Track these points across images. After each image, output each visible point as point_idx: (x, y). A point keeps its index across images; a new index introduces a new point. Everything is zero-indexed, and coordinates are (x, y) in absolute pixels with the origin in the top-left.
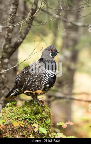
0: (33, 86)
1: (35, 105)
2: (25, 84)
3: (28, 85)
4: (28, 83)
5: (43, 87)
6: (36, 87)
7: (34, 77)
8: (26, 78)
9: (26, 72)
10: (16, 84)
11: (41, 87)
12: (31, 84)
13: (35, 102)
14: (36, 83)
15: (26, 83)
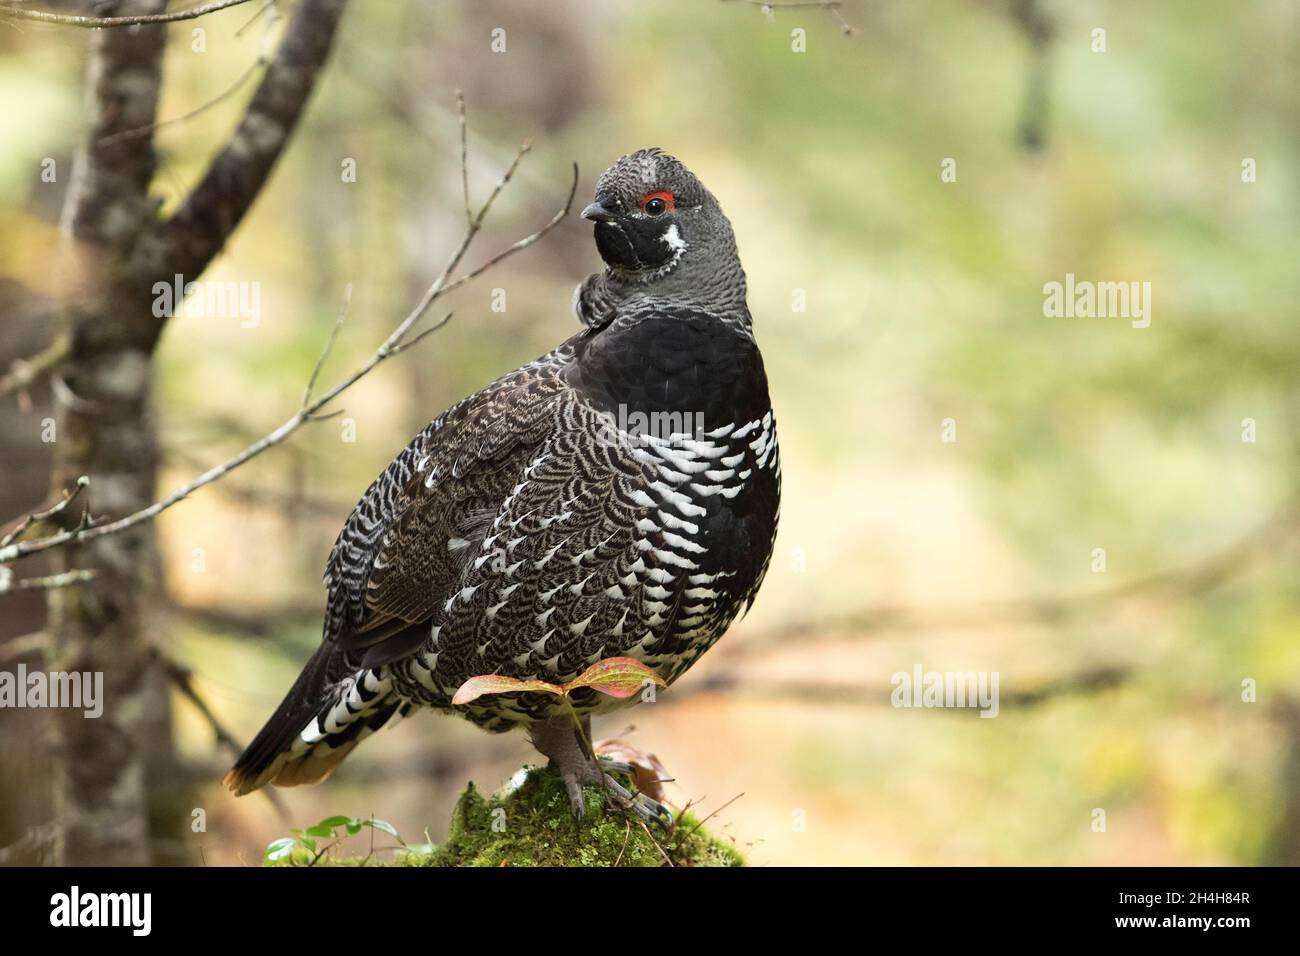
0: (543, 617)
1: (580, 825)
2: (449, 604)
3: (492, 611)
4: (486, 597)
5: (655, 620)
6: (579, 628)
7: (546, 523)
8: (455, 544)
9: (443, 483)
10: (349, 616)
11: (637, 620)
12: (526, 602)
13: (578, 795)
14: (577, 588)
15: (467, 593)
